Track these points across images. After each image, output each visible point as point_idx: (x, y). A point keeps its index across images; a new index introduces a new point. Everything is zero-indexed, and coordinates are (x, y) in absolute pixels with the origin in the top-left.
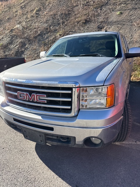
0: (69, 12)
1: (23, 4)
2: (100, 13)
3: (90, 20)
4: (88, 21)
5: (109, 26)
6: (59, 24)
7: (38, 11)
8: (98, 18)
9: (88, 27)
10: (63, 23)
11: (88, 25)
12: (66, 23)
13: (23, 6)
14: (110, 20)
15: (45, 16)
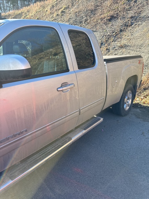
0: (96, 7)
1: (55, 3)
2: (133, 6)
3: (117, 16)
4: (115, 18)
5: (140, 23)
6: (81, 22)
7: (66, 8)
8: (128, 13)
9: (112, 25)
10: (86, 20)
11: (113, 22)
12: (88, 21)
13: (54, 5)
14: (143, 15)
15: (70, 13)
